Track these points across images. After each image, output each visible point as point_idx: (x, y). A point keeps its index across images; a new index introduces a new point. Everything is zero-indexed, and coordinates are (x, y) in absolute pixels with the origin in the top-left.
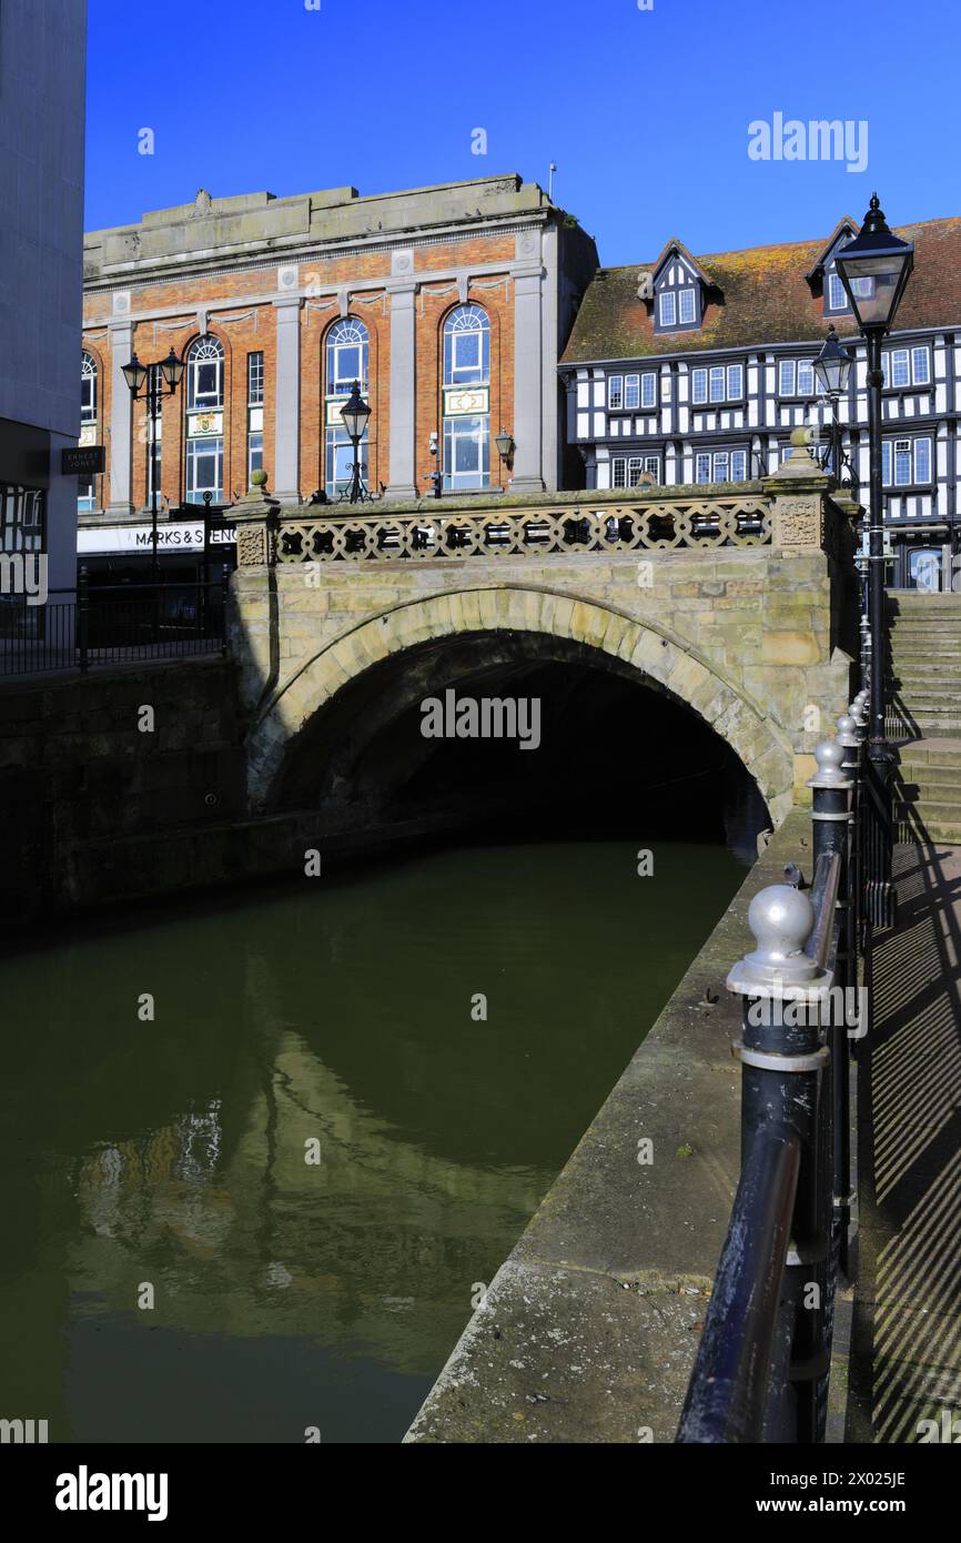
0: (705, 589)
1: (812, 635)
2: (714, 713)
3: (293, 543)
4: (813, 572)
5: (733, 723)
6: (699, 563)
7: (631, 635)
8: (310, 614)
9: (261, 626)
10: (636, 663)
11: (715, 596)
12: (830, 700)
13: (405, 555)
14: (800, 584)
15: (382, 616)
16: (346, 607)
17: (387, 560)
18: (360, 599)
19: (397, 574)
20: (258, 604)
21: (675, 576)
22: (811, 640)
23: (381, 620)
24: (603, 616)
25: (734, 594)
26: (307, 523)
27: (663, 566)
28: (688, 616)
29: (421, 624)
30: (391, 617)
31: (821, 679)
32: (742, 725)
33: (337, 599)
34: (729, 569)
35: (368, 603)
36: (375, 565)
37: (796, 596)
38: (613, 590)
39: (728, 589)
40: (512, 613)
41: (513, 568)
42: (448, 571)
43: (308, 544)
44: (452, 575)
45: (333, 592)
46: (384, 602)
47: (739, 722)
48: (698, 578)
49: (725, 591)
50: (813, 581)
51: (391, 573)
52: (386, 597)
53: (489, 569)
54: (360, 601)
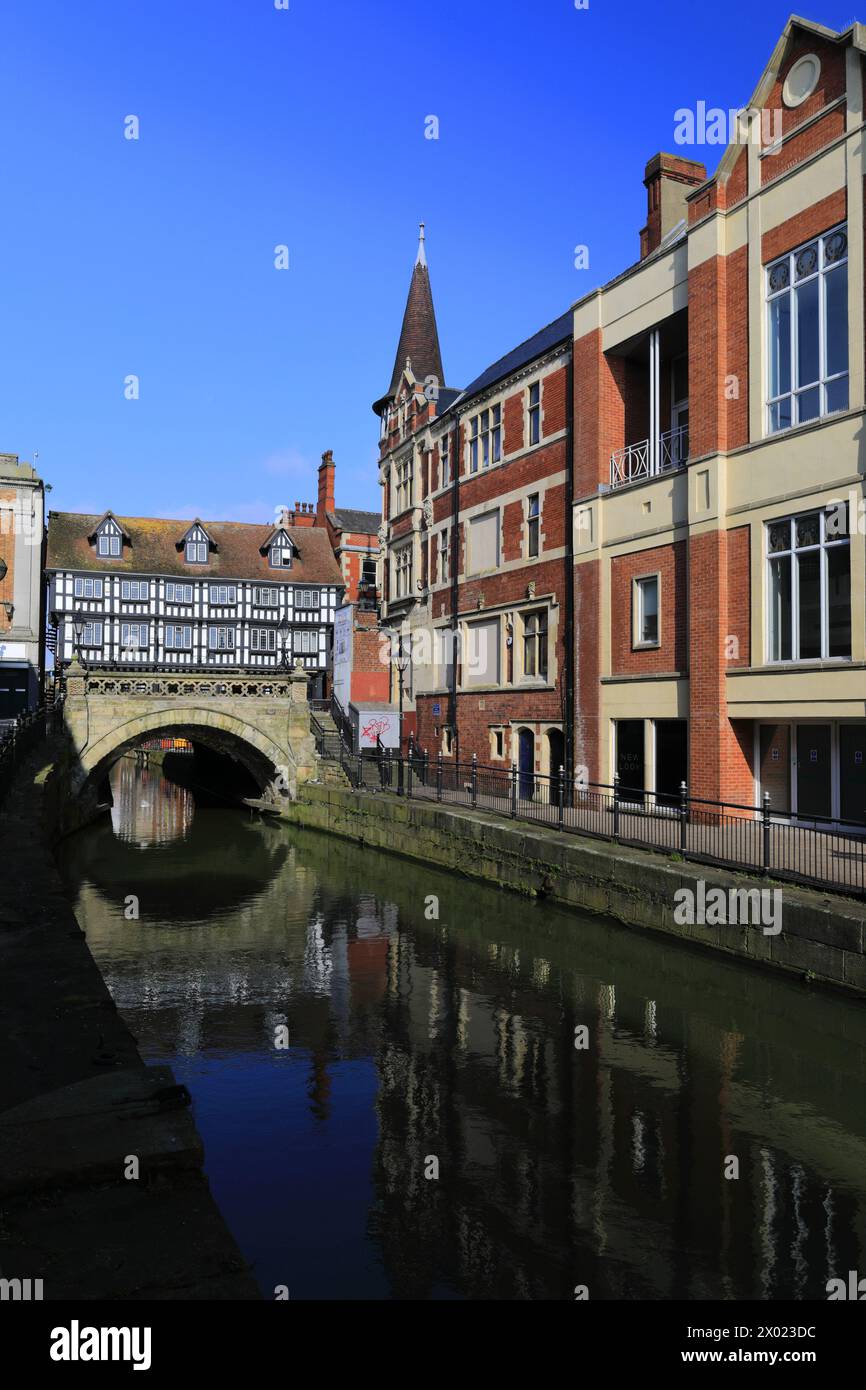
0: (268, 711)
1: (305, 728)
3: (94, 685)
6: (267, 702)
7: (242, 727)
8: (105, 716)
9: (83, 721)
10: (242, 737)
11: (271, 714)
13: (149, 694)
14: (300, 711)
15: (140, 717)
16: (123, 714)
17: (140, 696)
19: (146, 701)
20: (82, 711)
21: (257, 706)
22: (304, 731)
24: (232, 720)
25: (278, 714)
26: (102, 679)
27: (253, 703)
28: (262, 721)
29: (157, 721)
30: (144, 719)
31: (307, 742)
33: (119, 711)
34: (276, 705)
35: (134, 713)
36: (134, 697)
37: (299, 715)
38: (236, 711)
40: (196, 718)
41: (196, 701)
43: (102, 687)
44: (170, 703)
45: (117, 708)
46: (141, 713)
48: (265, 707)
49: (274, 712)
51: (143, 701)
52: (142, 710)
53: (186, 701)
54: (129, 712)
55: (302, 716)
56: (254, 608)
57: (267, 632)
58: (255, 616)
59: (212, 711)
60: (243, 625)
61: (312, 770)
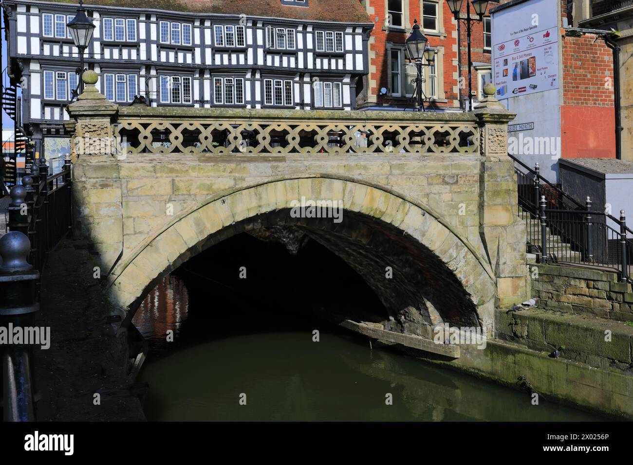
0: (446, 179)
1: (509, 207)
2: (451, 256)
4: (508, 170)
5: (462, 263)
6: (442, 163)
7: (403, 209)
8: (154, 197)
9: (112, 208)
10: (403, 227)
11: (452, 184)
12: (518, 245)
14: (503, 177)
15: (221, 197)
16: (189, 191)
17: (220, 154)
18: (201, 184)
19: (233, 165)
20: (109, 189)
21: (428, 170)
22: (509, 210)
23: (219, 202)
24: (386, 196)
25: (462, 182)
26: (145, 121)
27: (420, 164)
28: (437, 196)
29: (254, 203)
30: (228, 199)
31: (514, 233)
32: (467, 263)
33: (181, 185)
34: (457, 166)
35: (209, 188)
36: (210, 157)
37: (501, 184)
38: (393, 179)
39: (459, 179)
41: (323, 163)
42: (275, 164)
43: (146, 138)
44: (277, 167)
45: (177, 179)
46: (223, 187)
47: (466, 261)
48: (441, 172)
49: (457, 181)
50: (509, 175)
51: (227, 165)
52: (224, 183)
53: (306, 163)
54: (202, 186)
55: (504, 187)
56: (267, 52)
57: (283, 83)
58: (269, 63)
59: (353, 181)
60: (253, 74)
61: (522, 283)
